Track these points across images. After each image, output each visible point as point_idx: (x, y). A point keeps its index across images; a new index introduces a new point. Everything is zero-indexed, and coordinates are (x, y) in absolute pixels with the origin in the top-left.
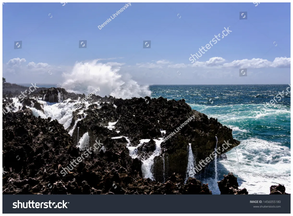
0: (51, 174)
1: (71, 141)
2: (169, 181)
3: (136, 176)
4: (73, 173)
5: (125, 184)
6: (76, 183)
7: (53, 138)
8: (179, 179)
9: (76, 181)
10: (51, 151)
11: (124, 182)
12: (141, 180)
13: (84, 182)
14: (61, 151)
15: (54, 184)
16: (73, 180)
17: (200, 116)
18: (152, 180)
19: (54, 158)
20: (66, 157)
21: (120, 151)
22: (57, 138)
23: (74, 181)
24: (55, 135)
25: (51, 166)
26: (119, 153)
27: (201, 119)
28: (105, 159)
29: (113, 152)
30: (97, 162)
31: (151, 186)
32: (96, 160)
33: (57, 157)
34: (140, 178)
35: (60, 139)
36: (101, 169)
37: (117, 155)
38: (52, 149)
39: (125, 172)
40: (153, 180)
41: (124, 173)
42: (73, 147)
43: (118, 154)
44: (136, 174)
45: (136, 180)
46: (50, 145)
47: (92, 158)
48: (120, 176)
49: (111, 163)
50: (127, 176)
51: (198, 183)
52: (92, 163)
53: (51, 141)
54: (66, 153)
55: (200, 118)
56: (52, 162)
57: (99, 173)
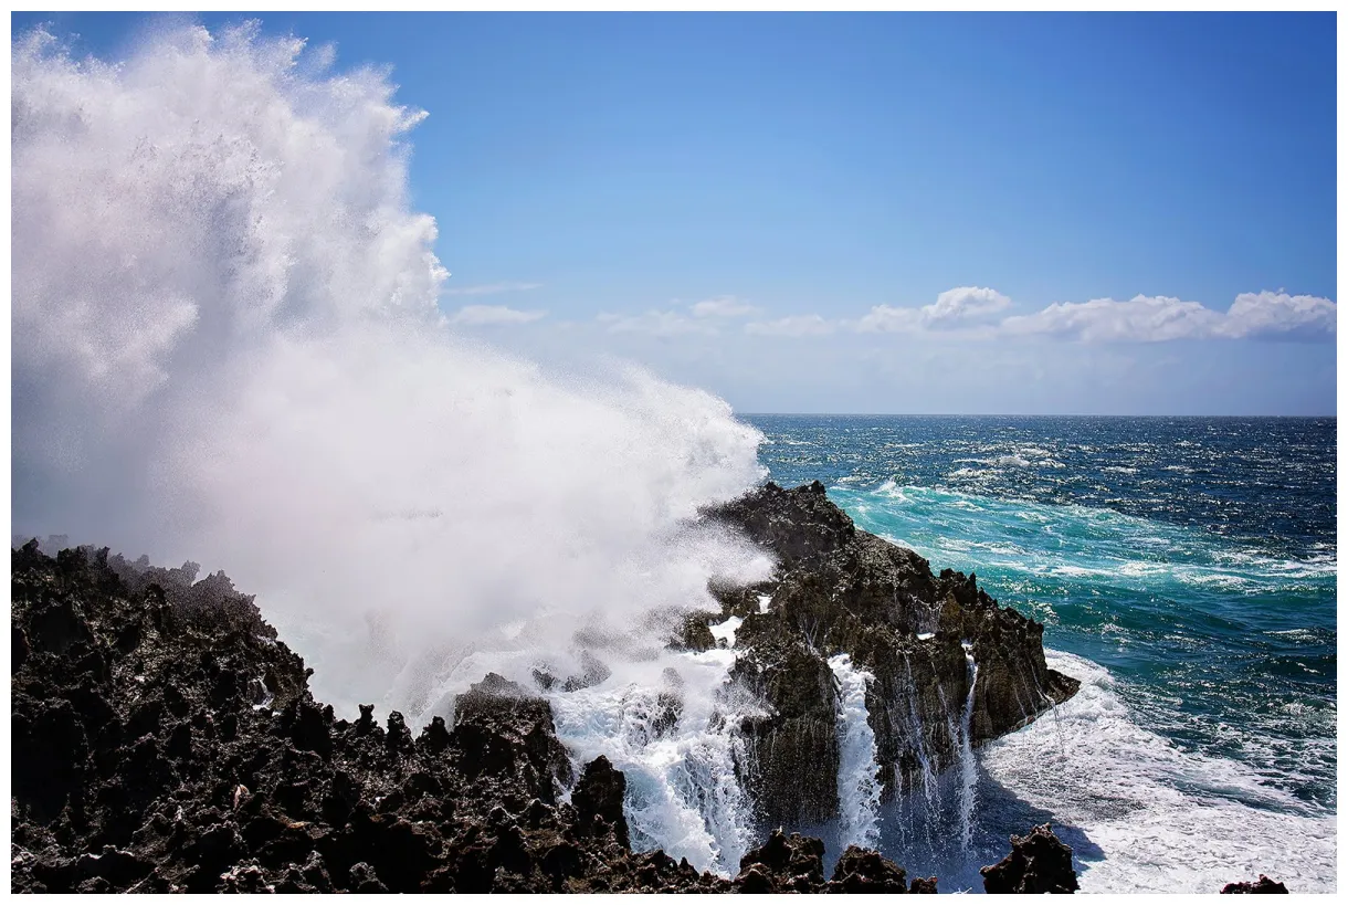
0: (207, 831)
1: (290, 676)
2: (757, 868)
3: (602, 844)
4: (307, 827)
5: (550, 879)
6: (325, 873)
7: (207, 660)
8: (802, 858)
9: (321, 863)
10: (200, 721)
11: (545, 872)
12: (623, 860)
13: (360, 869)
14: (247, 722)
15: (225, 876)
16: (310, 862)
17: (892, 558)
18: (675, 863)
19: (215, 753)
20: (269, 750)
21: (523, 724)
22: (227, 660)
23: (315, 862)
24: (216, 645)
25: (202, 790)
26: (517, 733)
27: (901, 577)
28: (451, 763)
29: (489, 730)
30: (414, 776)
31: (673, 886)
32: (412, 767)
33: (226, 750)
34: (621, 853)
35: (239, 666)
36: (435, 808)
37: (508, 742)
38: (203, 712)
39: (553, 824)
40: (679, 863)
41: (544, 827)
42: (302, 705)
43: (516, 741)
44: (601, 830)
45: (601, 858)
46: (193, 694)
47: (393, 757)
48: (528, 842)
49: (482, 783)
50: (559, 840)
51: (888, 876)
52: (391, 781)
53: (198, 675)
54: (272, 733)
55: (895, 572)
56: (207, 773)
57: (430, 827)
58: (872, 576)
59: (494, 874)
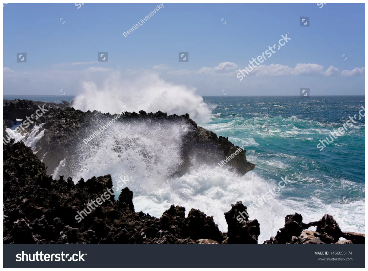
0: (11, 211)
1: (41, 169)
2: (165, 215)
3: (125, 210)
4: (42, 209)
5: (110, 220)
6: (46, 221)
7: (17, 165)
8: (179, 212)
9: (45, 218)
10: (14, 182)
11: (109, 218)
12: (131, 214)
13: (56, 219)
14: (28, 181)
15: (15, 222)
16: (41, 218)
17: (207, 133)
18: (145, 214)
19: (18, 190)
20: (34, 189)
21: (106, 179)
22: (22, 165)
23: (43, 218)
24: (19, 161)
25: (14, 200)
26: (104, 182)
27: (209, 138)
28: (86, 191)
29: (96, 181)
30: (75, 194)
31: (144, 220)
32: (74, 192)
33: (22, 189)
34: (130, 212)
35: (26, 166)
36: (79, 202)
37: (102, 184)
38: (15, 179)
39: (111, 205)
41: (108, 206)
42: (43, 176)
43: (104, 183)
44: (125, 207)
45: (124, 214)
46: (12, 174)
47: (69, 190)
48: (104, 210)
49: (94, 195)
50: (112, 209)
51: (201, 216)
52: (68, 196)
53: (14, 169)
54: (34, 184)
55: (207, 137)
56: (16, 196)
57: (77, 207)
58: (201, 138)
59: (94, 219)
